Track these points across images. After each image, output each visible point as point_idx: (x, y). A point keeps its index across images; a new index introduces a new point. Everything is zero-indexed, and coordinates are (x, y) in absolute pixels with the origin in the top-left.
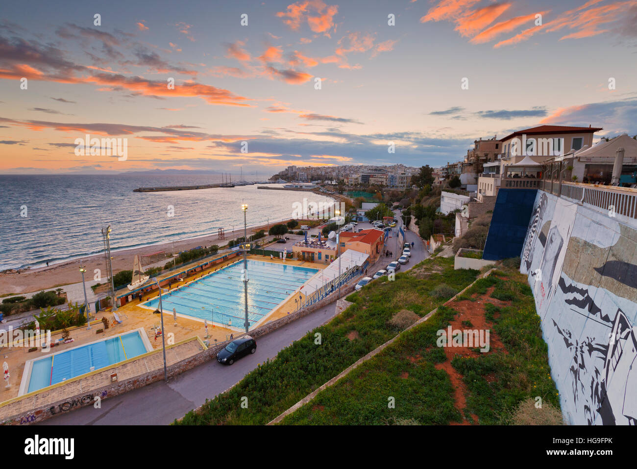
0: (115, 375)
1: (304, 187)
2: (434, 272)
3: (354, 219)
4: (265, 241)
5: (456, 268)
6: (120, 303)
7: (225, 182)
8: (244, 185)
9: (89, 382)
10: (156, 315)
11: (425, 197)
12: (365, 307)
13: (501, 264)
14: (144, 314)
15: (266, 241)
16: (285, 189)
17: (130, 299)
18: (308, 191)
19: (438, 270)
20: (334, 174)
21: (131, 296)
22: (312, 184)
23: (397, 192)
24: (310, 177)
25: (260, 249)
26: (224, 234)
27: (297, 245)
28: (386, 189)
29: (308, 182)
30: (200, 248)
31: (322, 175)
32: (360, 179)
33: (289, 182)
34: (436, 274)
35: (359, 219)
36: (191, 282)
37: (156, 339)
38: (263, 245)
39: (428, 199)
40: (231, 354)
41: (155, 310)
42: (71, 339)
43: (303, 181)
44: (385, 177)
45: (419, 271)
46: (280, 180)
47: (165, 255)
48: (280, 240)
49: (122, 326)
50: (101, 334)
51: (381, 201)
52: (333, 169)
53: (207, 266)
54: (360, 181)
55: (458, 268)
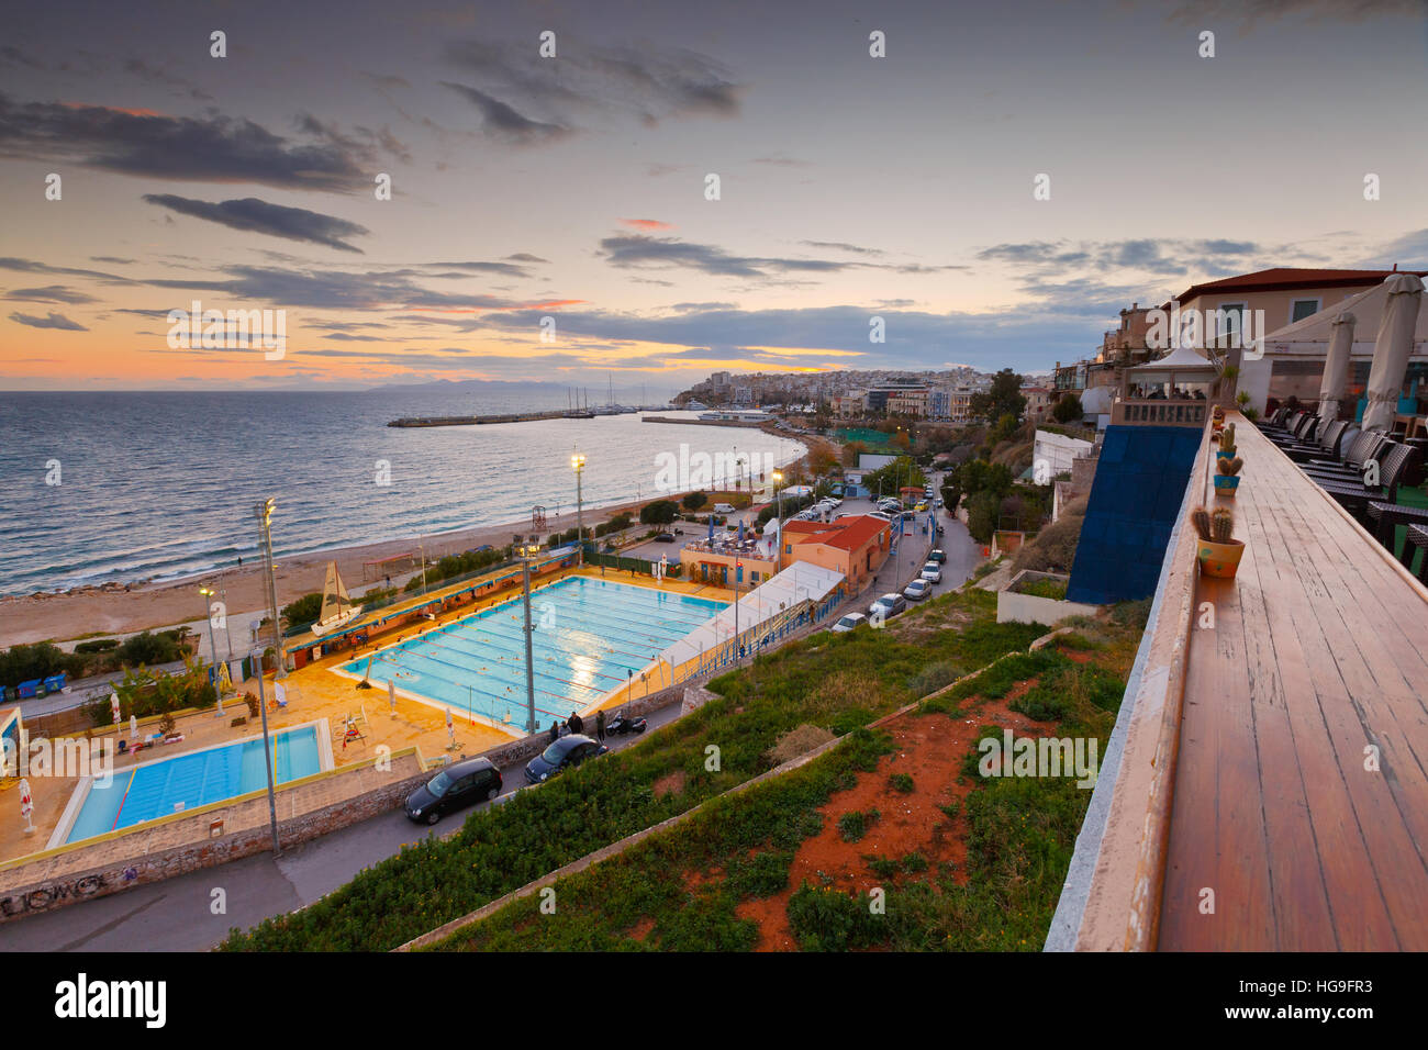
0: (220, 825)
1: (742, 419)
2: (945, 626)
3: (838, 491)
4: (627, 537)
5: (999, 620)
6: (293, 663)
7: (574, 407)
8: (616, 414)
9: (167, 836)
10: (361, 691)
11: (1002, 444)
12: (741, 709)
13: (1110, 614)
14: (337, 689)
15: (630, 538)
16: (702, 422)
17: (317, 654)
18: (749, 427)
19: (957, 623)
20: (813, 390)
21: (319, 648)
22: (761, 412)
23: (949, 431)
24: (758, 397)
25: (613, 554)
26: (544, 519)
27: (689, 549)
28: (924, 423)
29: (753, 407)
30: (487, 548)
31: (785, 392)
32: (866, 400)
33: (712, 407)
34: (948, 632)
35: (848, 493)
36: (451, 622)
37: (344, 745)
38: (624, 545)
39: (1008, 447)
40: (435, 800)
41: (361, 680)
42: (179, 734)
43: (744, 406)
44: (922, 396)
45: (912, 622)
46: (694, 403)
47: (413, 562)
48: (663, 535)
49: (288, 713)
50: (240, 727)
51: (908, 450)
52: (812, 379)
53: (492, 590)
54: (865, 407)
55: (1005, 621)
